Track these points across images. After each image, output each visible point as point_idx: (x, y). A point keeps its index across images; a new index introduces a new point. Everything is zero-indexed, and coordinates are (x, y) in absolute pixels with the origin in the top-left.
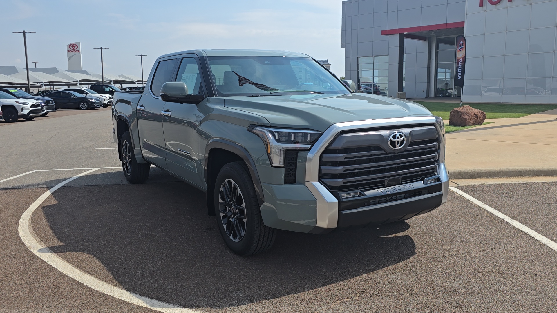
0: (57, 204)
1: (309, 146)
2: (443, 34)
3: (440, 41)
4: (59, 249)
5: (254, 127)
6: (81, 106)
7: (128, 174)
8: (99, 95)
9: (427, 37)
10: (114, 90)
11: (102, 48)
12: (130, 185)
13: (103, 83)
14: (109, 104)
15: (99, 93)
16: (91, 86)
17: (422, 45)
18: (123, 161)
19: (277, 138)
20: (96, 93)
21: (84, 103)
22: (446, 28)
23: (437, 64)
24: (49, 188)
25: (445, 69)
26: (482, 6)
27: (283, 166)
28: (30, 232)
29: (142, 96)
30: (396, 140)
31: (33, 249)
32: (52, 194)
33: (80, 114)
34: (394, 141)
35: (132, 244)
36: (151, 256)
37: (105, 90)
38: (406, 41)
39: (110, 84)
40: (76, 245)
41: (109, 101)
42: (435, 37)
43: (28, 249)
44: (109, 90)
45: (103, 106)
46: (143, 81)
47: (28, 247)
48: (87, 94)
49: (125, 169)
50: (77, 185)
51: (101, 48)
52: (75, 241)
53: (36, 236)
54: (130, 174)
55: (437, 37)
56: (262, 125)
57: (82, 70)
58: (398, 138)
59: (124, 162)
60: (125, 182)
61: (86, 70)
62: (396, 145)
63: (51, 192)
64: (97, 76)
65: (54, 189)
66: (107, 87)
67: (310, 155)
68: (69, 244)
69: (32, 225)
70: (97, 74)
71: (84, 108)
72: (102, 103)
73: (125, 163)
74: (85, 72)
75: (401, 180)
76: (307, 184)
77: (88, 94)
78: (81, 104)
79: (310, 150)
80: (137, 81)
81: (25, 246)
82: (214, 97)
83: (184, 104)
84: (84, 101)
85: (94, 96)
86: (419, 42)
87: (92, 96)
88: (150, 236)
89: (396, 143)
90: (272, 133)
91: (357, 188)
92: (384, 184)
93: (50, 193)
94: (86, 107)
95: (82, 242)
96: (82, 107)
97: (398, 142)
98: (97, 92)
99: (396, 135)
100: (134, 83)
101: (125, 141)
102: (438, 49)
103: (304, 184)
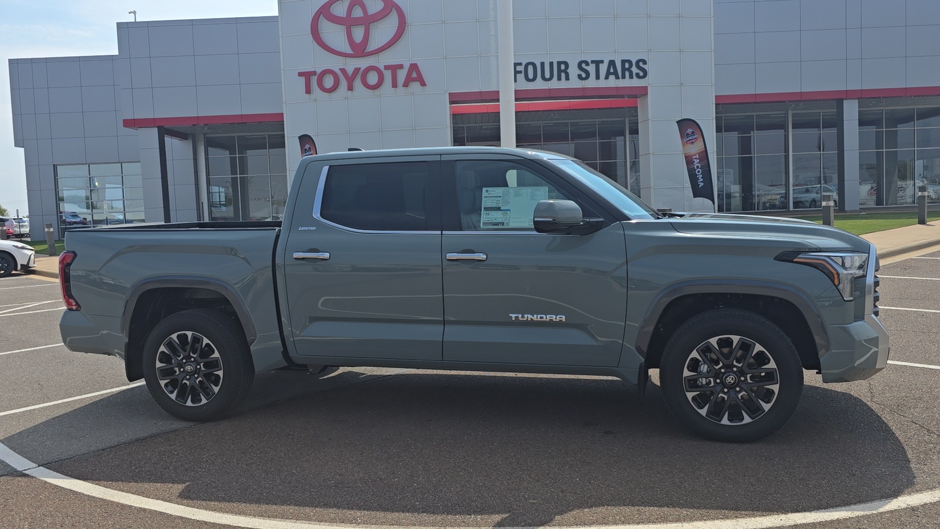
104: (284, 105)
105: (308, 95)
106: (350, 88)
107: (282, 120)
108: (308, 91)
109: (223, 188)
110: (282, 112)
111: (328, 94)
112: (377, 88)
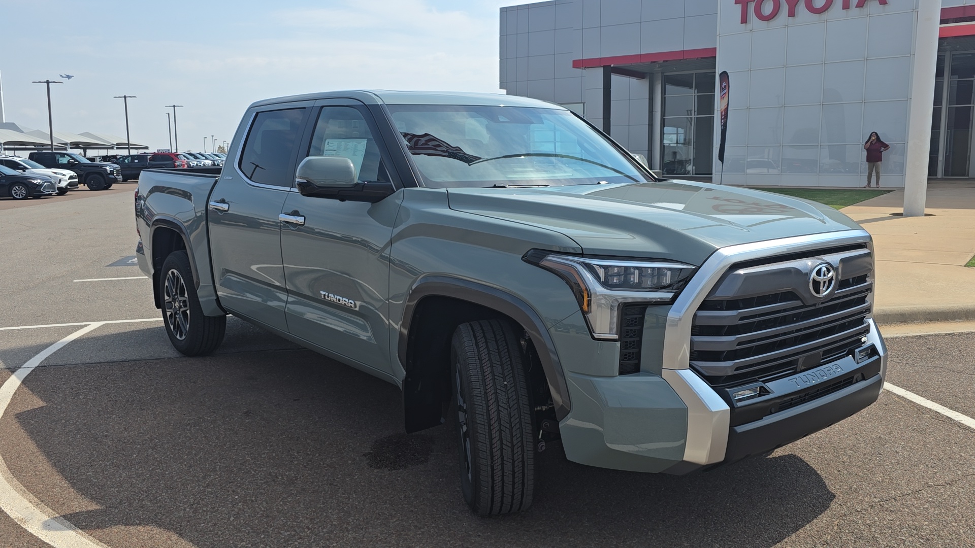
0: (42, 407)
1: (670, 295)
2: (675, 69)
3: (669, 80)
4: (92, 522)
5: (545, 256)
6: (13, 192)
7: (178, 337)
8: (49, 172)
9: (647, 73)
10: (77, 161)
11: (50, 81)
12: (184, 359)
13: (52, 147)
14: (69, 187)
15: (48, 167)
16: (31, 153)
17: (639, 86)
18: (166, 311)
19: (603, 279)
20: (43, 167)
21: (21, 187)
22: (683, 59)
23: (664, 119)
24: (13, 370)
25: (676, 128)
26: (746, 22)
27: (616, 337)
28: (8, 482)
29: (216, 181)
30: (820, 279)
31: (29, 525)
32: (23, 382)
33: (15, 207)
34: (818, 280)
35: (252, 501)
36: (308, 528)
37: (60, 162)
38: (615, 78)
39: (65, 149)
40: (127, 511)
41: (70, 182)
42: (660, 74)
43: (17, 524)
44: (66, 162)
45: (57, 191)
46: (128, 144)
47: (16, 520)
48: (24, 169)
49: (172, 327)
50: (69, 362)
51: (48, 81)
52: (121, 501)
53: (26, 490)
54: (184, 337)
55: (662, 73)
56: (562, 250)
57: (4, 122)
58: (824, 275)
59: (168, 314)
60: (170, 352)
61: (13, 123)
62: (821, 288)
63: (19, 378)
64: (39, 133)
65: (24, 372)
66: (63, 155)
67: (673, 314)
68: (110, 507)
69: (6, 463)
70: (38, 130)
71: (21, 197)
72: (57, 187)
73: (171, 315)
74: (12, 126)
75: (821, 355)
76: (665, 373)
77: (27, 169)
78: (14, 188)
79: (673, 304)
80: (117, 144)
81: (9, 516)
82: (418, 188)
83: (347, 202)
84: (19, 182)
85: (39, 173)
86: (634, 81)
87: (34, 173)
88: (283, 478)
89: (822, 284)
90: (590, 268)
91: (756, 378)
92: (797, 367)
93: (19, 383)
94: (24, 195)
95: (137, 501)
96: (15, 193)
97: (825, 283)
98: (45, 166)
99: (820, 269)
100: (112, 148)
101: (173, 273)
102: (665, 95)
103: (660, 374)
104: (718, 37)
105: (744, 24)
106: (792, 14)
107: (714, 56)
108: (744, 20)
109: (682, 129)
110: (715, 47)
111: (766, 22)
112: (825, 11)
